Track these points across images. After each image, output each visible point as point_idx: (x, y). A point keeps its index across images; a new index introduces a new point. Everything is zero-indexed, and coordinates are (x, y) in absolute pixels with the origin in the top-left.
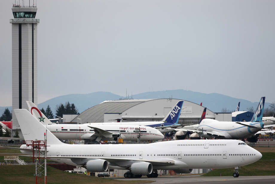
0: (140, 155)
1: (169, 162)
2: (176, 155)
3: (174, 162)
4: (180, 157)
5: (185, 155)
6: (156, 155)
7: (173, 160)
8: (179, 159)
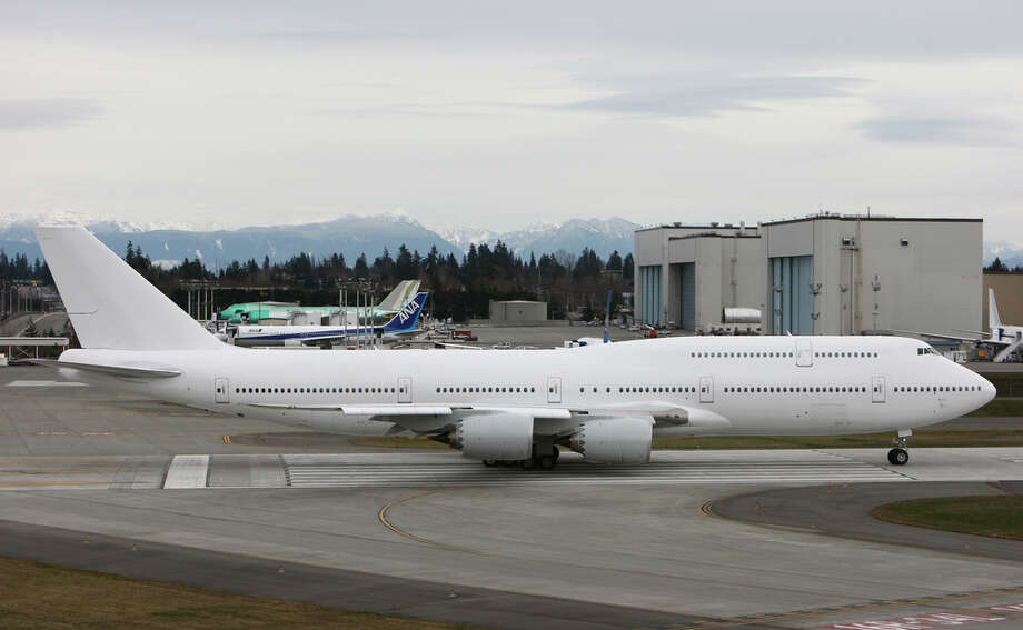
0: (551, 391)
1: (673, 415)
2: (693, 390)
3: (686, 412)
4: (705, 397)
5: (726, 390)
6: (615, 390)
7: (684, 408)
8: (702, 402)
